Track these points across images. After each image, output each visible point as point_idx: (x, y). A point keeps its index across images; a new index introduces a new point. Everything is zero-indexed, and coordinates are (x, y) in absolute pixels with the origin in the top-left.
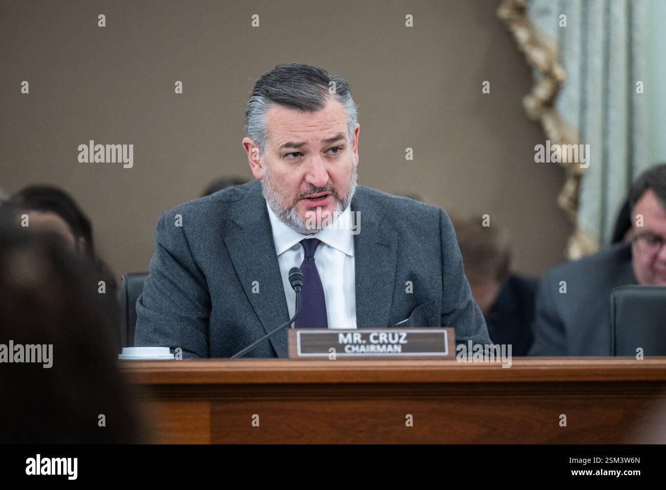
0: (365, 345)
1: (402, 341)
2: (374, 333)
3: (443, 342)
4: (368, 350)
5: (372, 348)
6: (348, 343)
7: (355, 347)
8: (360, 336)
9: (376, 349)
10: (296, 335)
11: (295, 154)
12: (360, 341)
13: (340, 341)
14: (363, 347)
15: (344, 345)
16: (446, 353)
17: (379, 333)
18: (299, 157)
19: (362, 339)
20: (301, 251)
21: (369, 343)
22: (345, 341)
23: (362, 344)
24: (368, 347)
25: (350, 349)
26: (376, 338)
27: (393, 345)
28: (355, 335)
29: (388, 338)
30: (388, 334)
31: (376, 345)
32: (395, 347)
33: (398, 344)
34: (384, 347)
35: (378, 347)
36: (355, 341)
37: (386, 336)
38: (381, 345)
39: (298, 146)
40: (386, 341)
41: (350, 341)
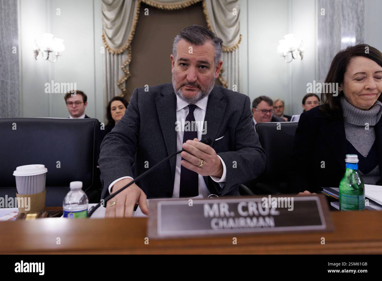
0: (234, 218)
1: (273, 212)
2: (242, 202)
3: (317, 212)
4: (236, 226)
5: (242, 222)
6: (214, 217)
7: (223, 221)
8: (227, 207)
9: (246, 223)
10: (156, 207)
11: (184, 64)
12: (227, 213)
13: (206, 214)
14: (231, 221)
15: (210, 219)
16: (323, 227)
17: (247, 203)
18: (185, 66)
19: (230, 210)
20: (188, 110)
21: (238, 216)
22: (211, 214)
23: (230, 217)
24: (236, 220)
25: (217, 224)
26: (245, 209)
27: (264, 217)
28: (221, 206)
29: (257, 209)
30: (257, 203)
31: (245, 217)
32: (267, 219)
33: (269, 215)
34: (255, 220)
35: (248, 220)
36: (222, 214)
37: (255, 205)
38: (251, 217)
39: (185, 60)
40: (256, 212)
41: (217, 214)
